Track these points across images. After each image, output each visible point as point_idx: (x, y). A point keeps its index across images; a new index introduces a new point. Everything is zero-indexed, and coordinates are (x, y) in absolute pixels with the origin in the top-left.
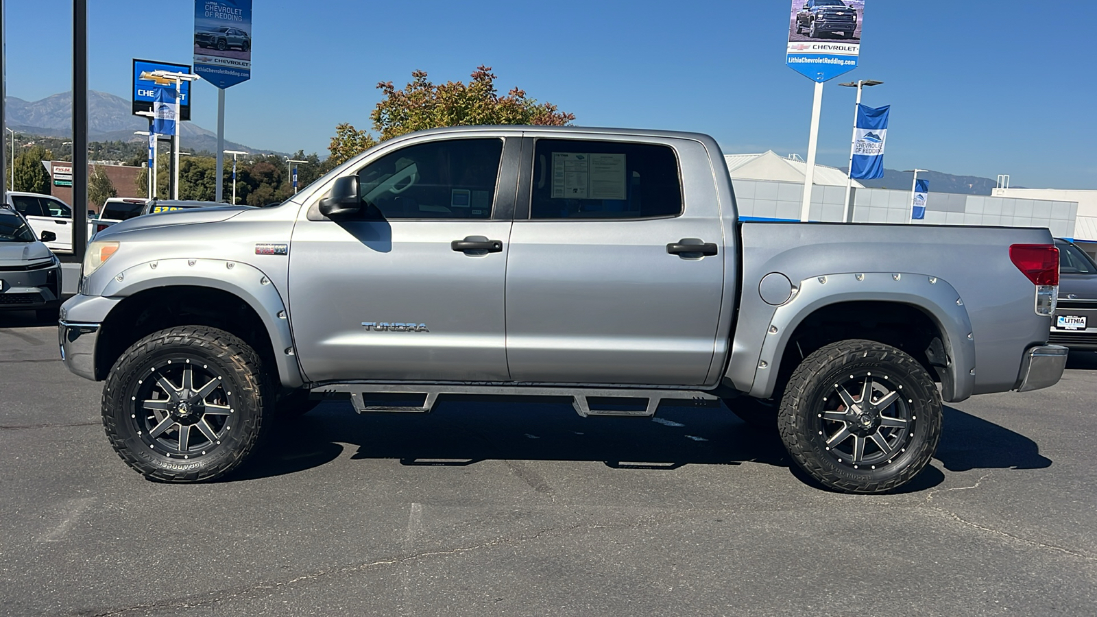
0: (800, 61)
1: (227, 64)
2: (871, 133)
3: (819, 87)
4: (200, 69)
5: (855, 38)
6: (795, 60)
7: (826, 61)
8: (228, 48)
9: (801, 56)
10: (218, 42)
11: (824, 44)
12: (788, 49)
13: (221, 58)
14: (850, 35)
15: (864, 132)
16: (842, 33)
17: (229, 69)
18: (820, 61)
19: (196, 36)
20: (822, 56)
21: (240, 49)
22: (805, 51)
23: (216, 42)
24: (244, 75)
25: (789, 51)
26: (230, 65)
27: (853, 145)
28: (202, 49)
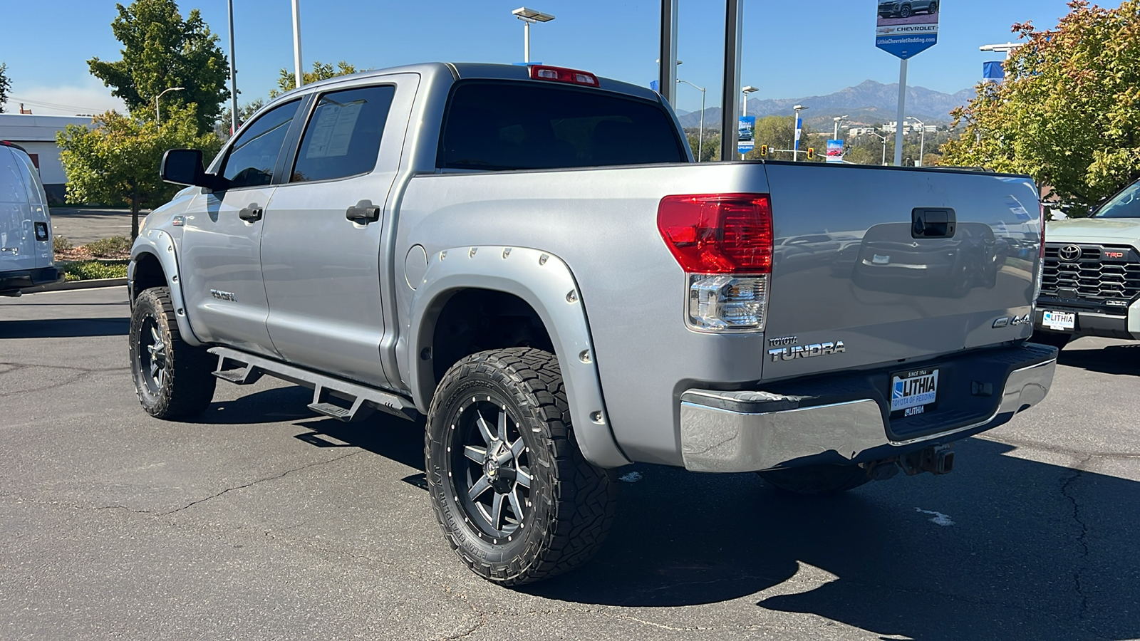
1: (910, 32)
4: (883, 42)
8: (913, 13)
10: (902, 9)
13: (904, 26)
17: (912, 36)
19: (880, 7)
21: (927, 12)
23: (899, 9)
24: (929, 40)
26: (914, 32)
28: (885, 20)
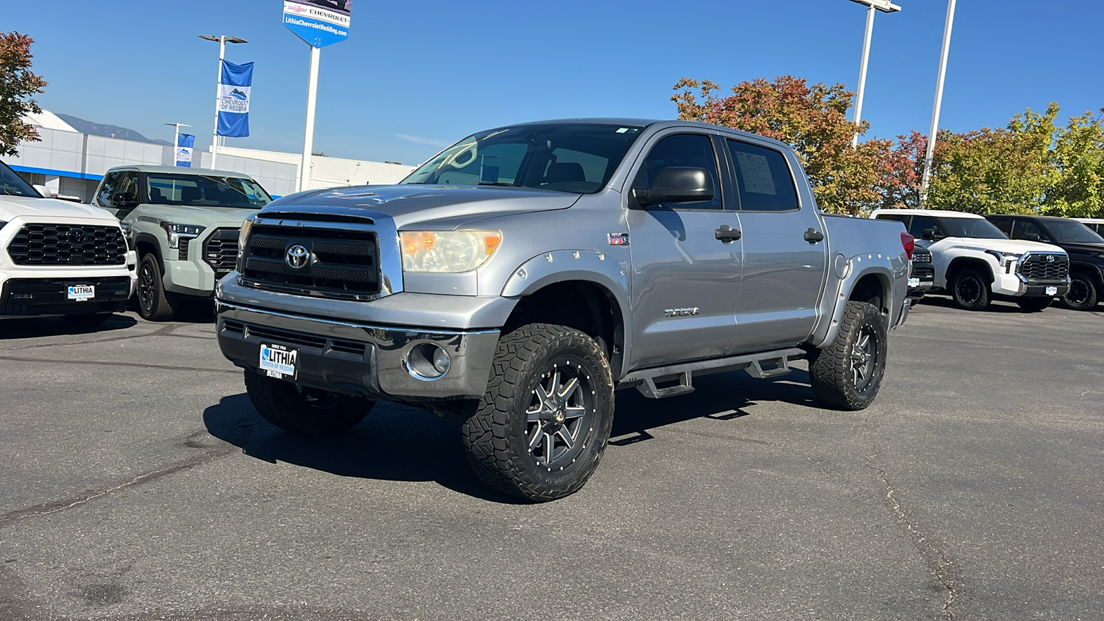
0: (298, 23)
2: (236, 89)
3: (316, 53)
5: (346, 10)
6: (291, 21)
7: (322, 27)
9: (298, 18)
11: (320, 10)
12: (285, 8)
14: (342, 6)
15: (229, 89)
16: (336, 3)
18: (316, 26)
20: (319, 22)
22: (302, 13)
25: (286, 10)
27: (218, 102)
